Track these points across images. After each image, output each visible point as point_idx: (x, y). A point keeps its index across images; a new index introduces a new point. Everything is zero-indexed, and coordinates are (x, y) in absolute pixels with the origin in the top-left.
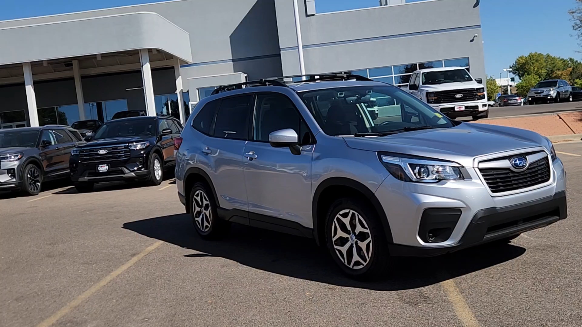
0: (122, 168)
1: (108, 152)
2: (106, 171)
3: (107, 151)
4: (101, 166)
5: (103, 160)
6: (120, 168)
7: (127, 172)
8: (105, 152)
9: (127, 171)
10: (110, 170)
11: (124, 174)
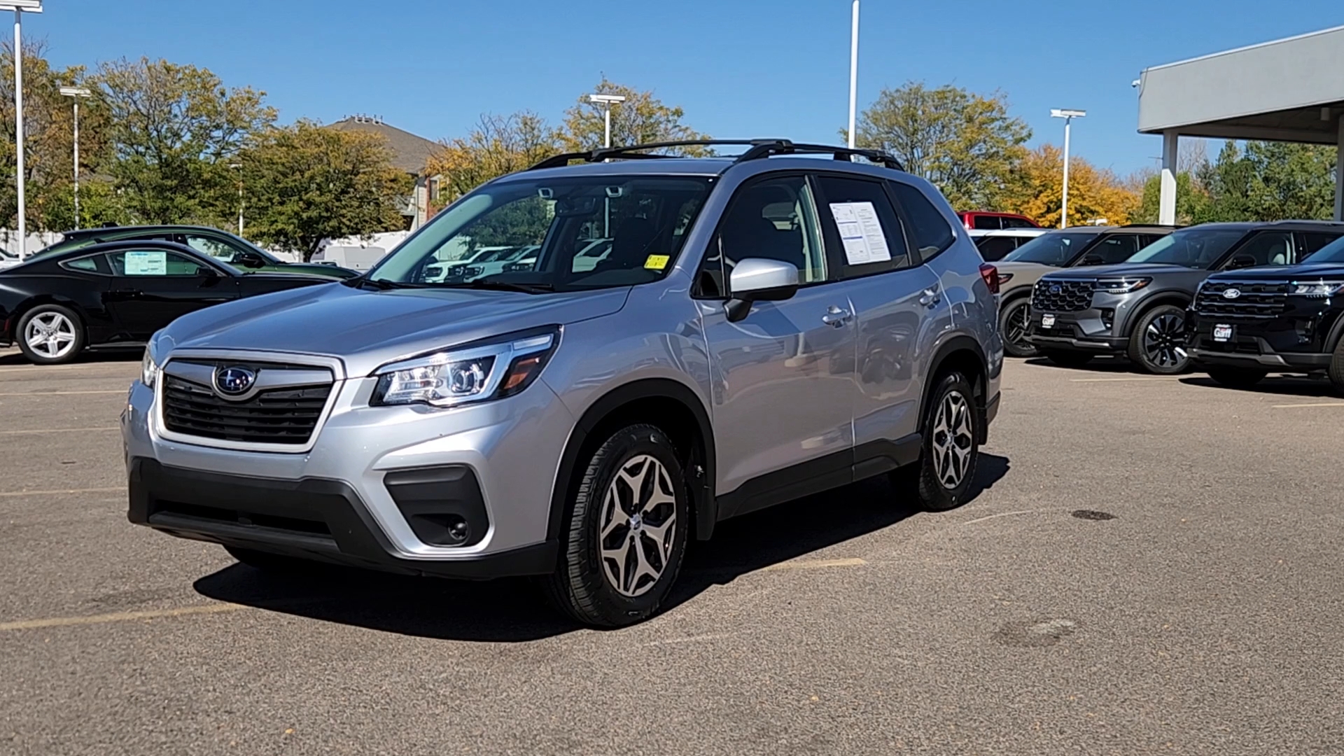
0: (1261, 339)
1: (1241, 296)
2: (1225, 340)
3: (1239, 293)
4: (1221, 328)
5: (1227, 312)
6: (1255, 338)
7: (1266, 351)
8: (1234, 296)
9: (1269, 349)
10: (1234, 340)
11: (1260, 354)
